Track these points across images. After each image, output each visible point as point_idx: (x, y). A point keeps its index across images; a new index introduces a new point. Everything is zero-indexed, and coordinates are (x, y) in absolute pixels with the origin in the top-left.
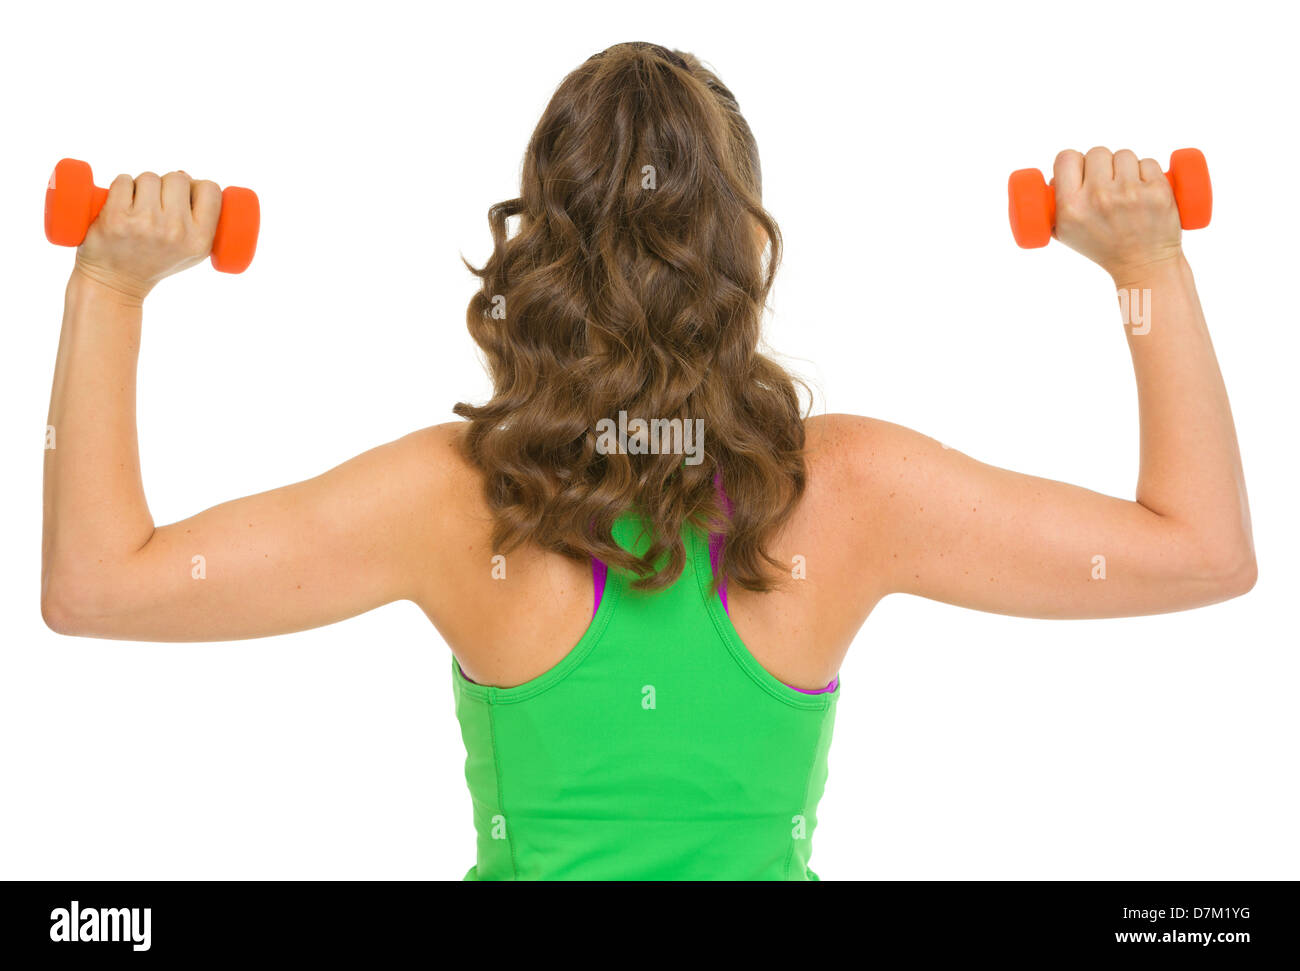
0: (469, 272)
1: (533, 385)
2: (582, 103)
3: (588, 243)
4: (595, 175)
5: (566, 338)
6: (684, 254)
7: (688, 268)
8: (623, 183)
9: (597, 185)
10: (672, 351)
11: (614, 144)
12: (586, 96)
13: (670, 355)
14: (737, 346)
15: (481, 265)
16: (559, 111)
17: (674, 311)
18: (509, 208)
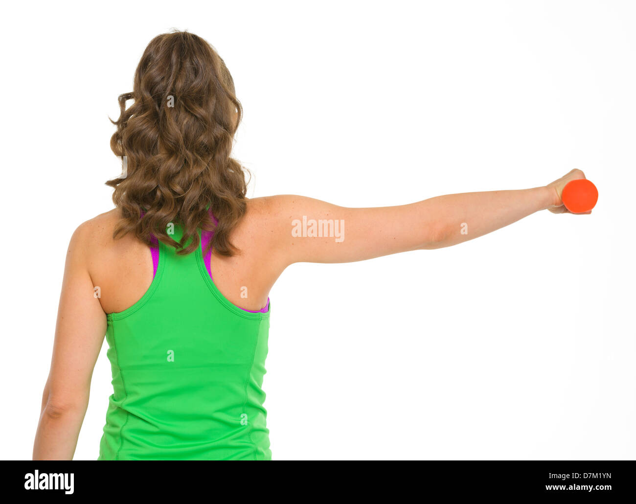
0: (112, 124)
1: (135, 168)
2: (157, 51)
3: (159, 106)
4: (163, 79)
5: (149, 148)
6: (201, 111)
7: (204, 118)
8: (175, 83)
9: (163, 84)
10: (195, 154)
11: (171, 66)
12: (159, 47)
13: (194, 155)
14: (223, 153)
15: (116, 120)
16: (148, 53)
17: (196, 137)
18: (127, 96)
